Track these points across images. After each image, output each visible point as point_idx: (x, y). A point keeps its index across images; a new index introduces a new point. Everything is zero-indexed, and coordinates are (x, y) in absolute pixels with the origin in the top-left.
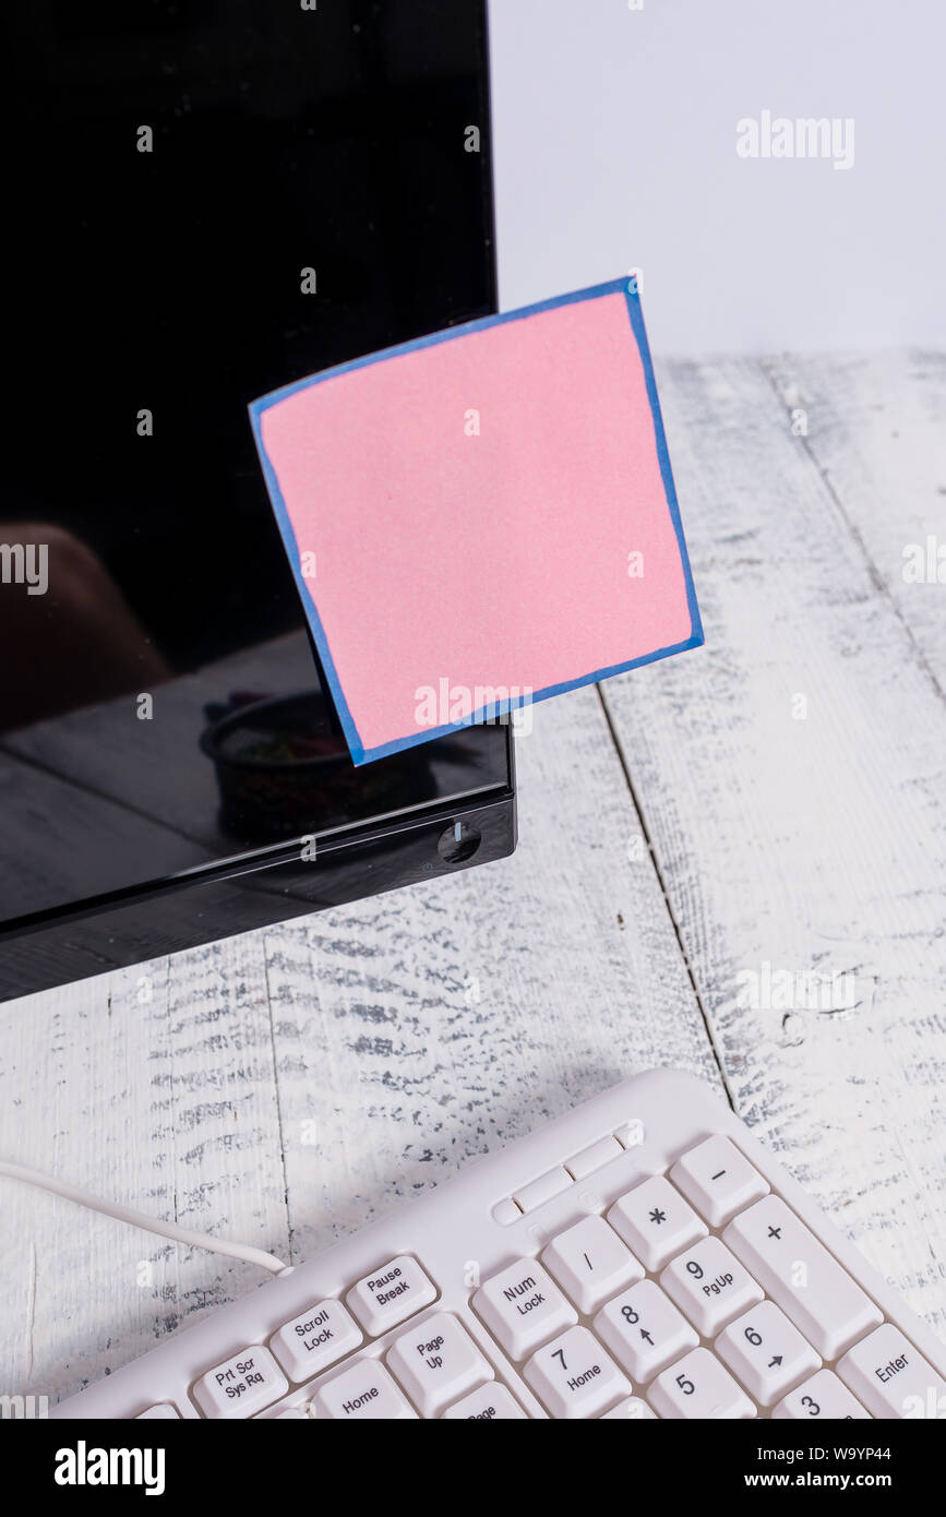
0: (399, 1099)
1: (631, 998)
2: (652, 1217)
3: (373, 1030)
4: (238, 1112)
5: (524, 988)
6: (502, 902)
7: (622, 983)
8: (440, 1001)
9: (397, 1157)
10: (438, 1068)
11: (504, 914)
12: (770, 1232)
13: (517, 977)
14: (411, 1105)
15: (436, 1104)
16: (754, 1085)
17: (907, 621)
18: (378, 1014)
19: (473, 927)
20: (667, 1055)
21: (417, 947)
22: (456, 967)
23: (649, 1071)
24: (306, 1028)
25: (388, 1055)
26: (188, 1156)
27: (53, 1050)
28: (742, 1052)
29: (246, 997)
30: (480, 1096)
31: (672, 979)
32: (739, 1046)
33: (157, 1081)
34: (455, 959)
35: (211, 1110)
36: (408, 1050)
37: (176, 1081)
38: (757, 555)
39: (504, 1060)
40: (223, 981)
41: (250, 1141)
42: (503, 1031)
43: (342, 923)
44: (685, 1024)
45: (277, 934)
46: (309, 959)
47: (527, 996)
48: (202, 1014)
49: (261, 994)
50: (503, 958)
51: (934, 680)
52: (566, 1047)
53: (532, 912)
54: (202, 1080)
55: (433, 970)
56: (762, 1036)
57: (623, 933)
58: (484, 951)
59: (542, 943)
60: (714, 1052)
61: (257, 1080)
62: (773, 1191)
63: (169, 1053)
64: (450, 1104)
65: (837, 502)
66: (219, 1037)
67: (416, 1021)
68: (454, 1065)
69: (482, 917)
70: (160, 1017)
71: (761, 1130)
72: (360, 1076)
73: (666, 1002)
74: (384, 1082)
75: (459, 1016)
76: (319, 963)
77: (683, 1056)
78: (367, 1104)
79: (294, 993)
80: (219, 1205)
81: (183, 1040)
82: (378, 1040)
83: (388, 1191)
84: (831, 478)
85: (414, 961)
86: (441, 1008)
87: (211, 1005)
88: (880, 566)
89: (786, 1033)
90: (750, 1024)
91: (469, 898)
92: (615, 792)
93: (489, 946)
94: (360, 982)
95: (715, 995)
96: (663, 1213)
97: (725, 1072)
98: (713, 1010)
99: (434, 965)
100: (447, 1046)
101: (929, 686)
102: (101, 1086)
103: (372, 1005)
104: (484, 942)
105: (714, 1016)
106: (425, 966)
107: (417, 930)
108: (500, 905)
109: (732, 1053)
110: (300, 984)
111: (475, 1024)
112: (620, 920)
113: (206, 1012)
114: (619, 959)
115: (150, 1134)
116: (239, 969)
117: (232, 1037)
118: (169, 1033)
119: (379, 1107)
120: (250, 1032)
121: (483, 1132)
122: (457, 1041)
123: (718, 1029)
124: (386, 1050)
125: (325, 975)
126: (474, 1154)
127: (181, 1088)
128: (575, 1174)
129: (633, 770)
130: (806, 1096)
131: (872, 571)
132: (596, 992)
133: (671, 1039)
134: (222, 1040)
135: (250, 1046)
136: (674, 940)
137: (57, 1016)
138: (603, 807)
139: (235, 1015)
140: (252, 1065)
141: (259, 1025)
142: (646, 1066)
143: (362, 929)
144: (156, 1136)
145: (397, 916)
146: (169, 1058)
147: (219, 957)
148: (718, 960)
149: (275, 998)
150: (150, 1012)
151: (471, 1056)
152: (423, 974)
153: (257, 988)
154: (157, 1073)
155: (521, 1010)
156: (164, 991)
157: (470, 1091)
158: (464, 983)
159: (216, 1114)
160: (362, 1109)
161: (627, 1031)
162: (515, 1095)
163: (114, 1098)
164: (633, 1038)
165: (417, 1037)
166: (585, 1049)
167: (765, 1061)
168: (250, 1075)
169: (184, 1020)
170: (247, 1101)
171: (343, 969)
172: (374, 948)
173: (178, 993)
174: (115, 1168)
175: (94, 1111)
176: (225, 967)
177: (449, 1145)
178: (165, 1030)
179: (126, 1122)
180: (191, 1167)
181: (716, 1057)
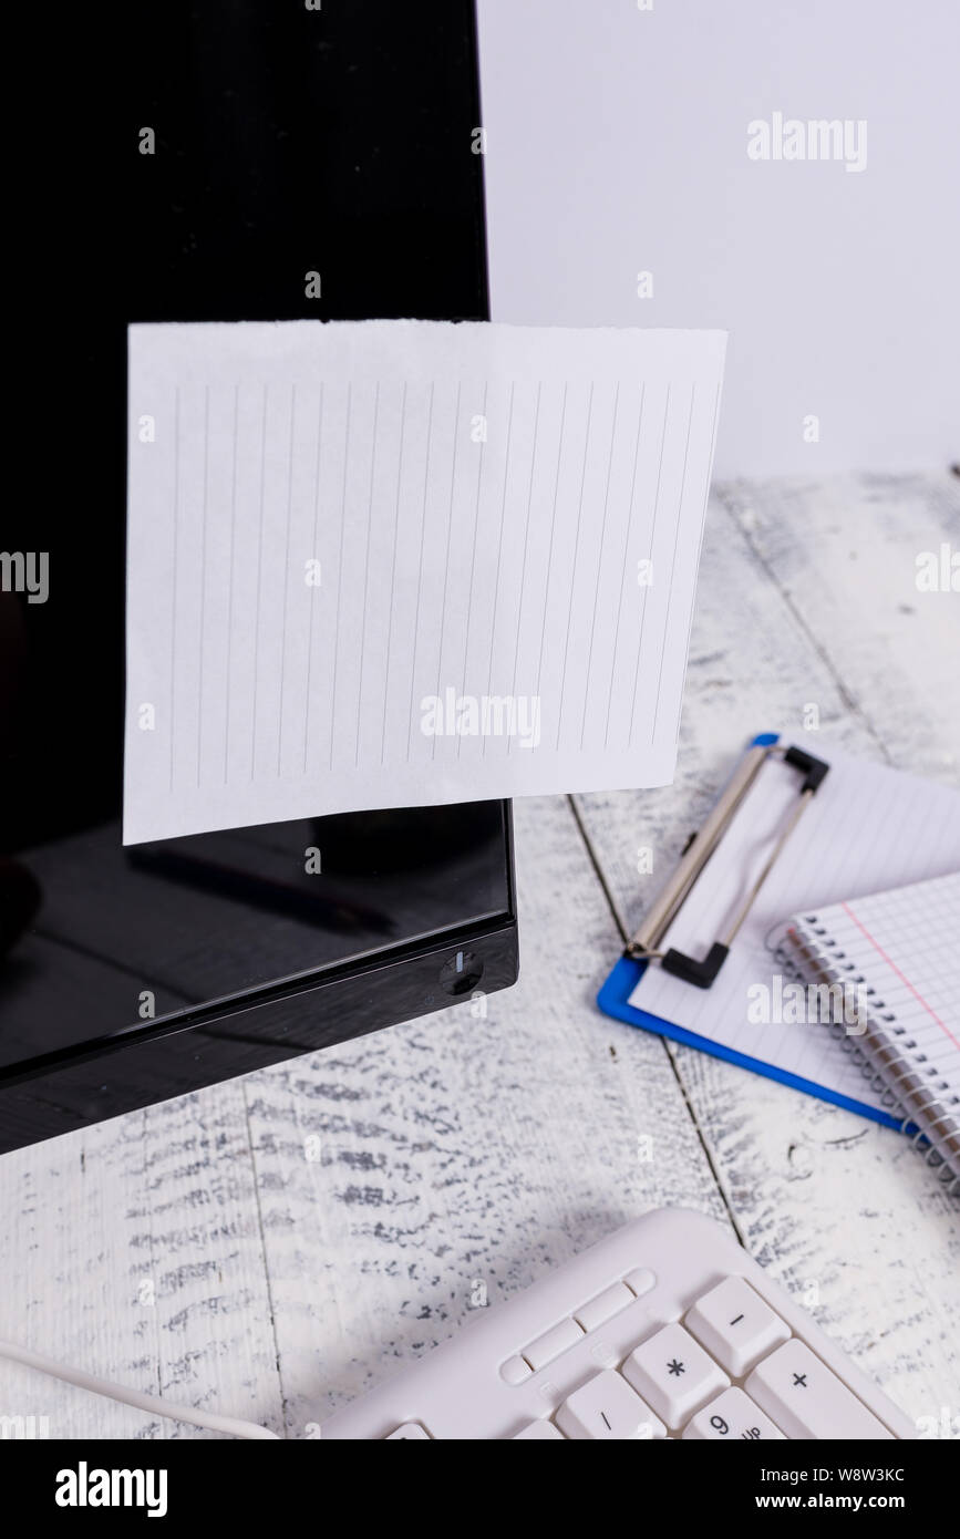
0: (390, 1252)
1: (629, 1134)
2: (670, 1369)
3: (362, 1179)
4: (223, 1273)
5: (518, 1128)
6: (490, 1037)
7: (620, 1119)
9: (393, 1315)
10: (433, 1216)
11: (492, 1051)
12: (795, 1380)
13: (509, 1117)
14: (405, 1257)
15: (431, 1255)
16: (764, 1222)
17: (881, 739)
18: (366, 1161)
19: (461, 1065)
20: (671, 1194)
21: (405, 1088)
22: (446, 1108)
23: (653, 1213)
24: (292, 1179)
25: (378, 1205)
26: (171, 1323)
27: (24, 1212)
28: (749, 1187)
29: (227, 1147)
30: (478, 1245)
31: (671, 1113)
32: (745, 1182)
33: (135, 1242)
34: (446, 1100)
35: (194, 1271)
36: (401, 1197)
37: (156, 1241)
38: (726, 677)
39: (501, 1205)
40: (202, 1131)
41: (237, 1304)
42: (498, 1174)
43: (325, 1066)
44: (687, 1160)
45: (258, 1079)
46: (292, 1104)
48: (182, 1168)
49: (242, 1144)
50: (494, 1097)
52: (565, 1190)
53: (520, 1047)
54: (184, 1239)
55: (422, 1112)
56: (768, 1169)
57: (616, 1066)
58: (473, 1090)
59: (533, 1080)
60: (720, 1189)
61: (242, 1237)
62: (795, 1335)
63: (147, 1210)
64: (448, 1255)
65: (801, 622)
66: (200, 1192)
67: (406, 1167)
68: (449, 1213)
69: (469, 1053)
70: (137, 1173)
71: (775, 1269)
72: (351, 1229)
73: (666, 1138)
74: (377, 1234)
75: (451, 1160)
76: (303, 1109)
77: (688, 1194)
78: (360, 1258)
79: (277, 1141)
80: (206, 1375)
81: (163, 1196)
82: (368, 1189)
83: (386, 1353)
84: (794, 599)
85: (401, 1103)
86: (432, 1153)
87: (190, 1158)
88: (849, 684)
89: (792, 1166)
90: (755, 1157)
92: (599, 921)
93: (479, 1085)
94: (346, 1128)
95: (717, 1128)
96: (681, 1364)
97: (733, 1209)
98: (716, 1143)
99: (423, 1107)
100: (440, 1193)
102: (76, 1250)
103: (360, 1151)
104: (474, 1081)
105: (717, 1150)
106: (413, 1108)
107: (403, 1071)
108: (488, 1041)
109: (740, 1188)
110: (282, 1131)
111: (469, 1168)
112: (613, 1052)
113: (185, 1165)
114: (613, 1093)
115: (130, 1300)
116: (218, 1118)
117: (214, 1191)
118: (147, 1190)
119: (372, 1261)
120: (233, 1185)
121: (483, 1284)
122: (452, 1187)
123: (722, 1164)
124: (376, 1200)
125: (309, 1121)
126: (475, 1309)
127: (162, 1249)
128: (585, 1325)
129: (616, 896)
130: (819, 1231)
131: (842, 689)
132: (593, 1129)
133: (673, 1176)
134: (204, 1197)
135: (234, 1201)
136: (669, 1071)
137: (29, 1175)
138: (588, 935)
139: (216, 1167)
140: (236, 1220)
141: (242, 1177)
142: (651, 1207)
143: (346, 1071)
144: (135, 1301)
145: (382, 1057)
146: (147, 1216)
147: (197, 1106)
148: (718, 1090)
149: (257, 1149)
150: (126, 1168)
151: (466, 1203)
152: (412, 1117)
153: (239, 1137)
154: (135, 1233)
155: (516, 1151)
156: (139, 1145)
157: (468, 1240)
158: (455, 1125)
159: (200, 1275)
160: (354, 1264)
161: (628, 1170)
162: (514, 1242)
163: (90, 1261)
164: (635, 1176)
165: (408, 1185)
166: (584, 1190)
167: (774, 1196)
168: (234, 1231)
169: (163, 1175)
170: (232, 1260)
171: (327, 1114)
172: (359, 1091)
173: (155, 1145)
174: (93, 1338)
175: (69, 1277)
176: (204, 1116)
177: (448, 1299)
178: (142, 1187)
179: (104, 1288)
180: (174, 1334)
181: (722, 1195)
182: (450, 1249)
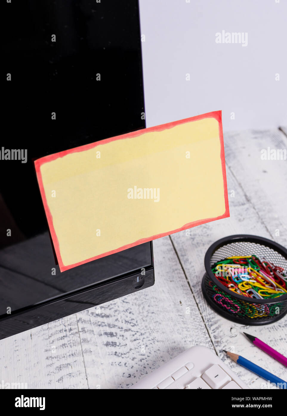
0: (119, 359)
1: (186, 325)
3: (111, 339)
4: (72, 366)
5: (154, 324)
6: (145, 299)
7: (183, 321)
8: (130, 330)
9: (121, 377)
10: (131, 349)
11: (146, 303)
13: (151, 321)
14: (123, 361)
15: (131, 360)
17: (257, 210)
18: (111, 334)
19: (137, 307)
20: (198, 342)
21: (122, 314)
22: (134, 319)
23: (192, 347)
24: (91, 340)
25: (115, 347)
26: (59, 380)
27: (15, 351)
28: (219, 340)
29: (72, 332)
30: (144, 357)
31: (197, 319)
32: (218, 338)
33: (47, 358)
34: (133, 317)
35: (64, 366)
36: (121, 345)
37: (53, 358)
39: (150, 346)
40: (64, 327)
41: (77, 375)
42: (149, 337)
44: (202, 332)
46: (90, 319)
47: (155, 327)
48: (59, 337)
49: (76, 331)
50: (147, 316)
51: (266, 227)
52: (168, 341)
53: (154, 302)
54: (61, 357)
55: (127, 320)
56: (225, 334)
57: (182, 306)
58: (141, 314)
59: (158, 311)
60: (211, 340)
61: (77, 356)
62: (232, 380)
63: (50, 350)
64: (135, 360)
65: (234, 176)
66: (65, 344)
67: (123, 336)
68: (135, 348)
69: (140, 304)
70: (47, 339)
71: (227, 362)
72: (108, 353)
73: (196, 326)
74: (115, 355)
75: (136, 334)
76: (93, 320)
77: (202, 342)
78: (111, 361)
79: (86, 330)
81: (54, 345)
82: (112, 342)
83: (119, 387)
84: (232, 169)
85: (121, 318)
86: (130, 332)
87: (61, 335)
88: (248, 194)
89: (231, 333)
90: (221, 331)
91: (136, 299)
92: (176, 265)
93: (143, 313)
94: (105, 325)
95: (210, 323)
97: (215, 346)
98: (210, 328)
99: (127, 319)
100: (133, 343)
101: (265, 229)
102: (30, 361)
103: (110, 332)
104: (141, 311)
105: (210, 329)
106: (125, 319)
107: (121, 309)
108: (145, 300)
109: (217, 340)
110: (88, 327)
111: (141, 336)
112: (181, 303)
113: (60, 337)
114: (181, 314)
115: (47, 374)
116: (69, 323)
117: (69, 344)
118: (50, 344)
119: (114, 362)
120: (74, 342)
121: (145, 368)
122: (136, 341)
123: (212, 333)
124: (115, 345)
125: (95, 324)
126: (143, 374)
127: (55, 360)
128: (175, 379)
129: (181, 258)
130: (239, 351)
131: (246, 196)
132: (175, 324)
133: (198, 337)
134: (66, 345)
135: (74, 346)
136: (197, 308)
137: (16, 340)
138: (173, 269)
139: (69, 337)
140: (75, 352)
141: (77, 340)
142: (192, 346)
143: (105, 309)
144: (48, 375)
145: (114, 305)
146: (50, 351)
148: (210, 313)
149: (81, 332)
150: (44, 338)
151: (140, 345)
152: (124, 322)
153: (75, 329)
154: (47, 356)
155: (154, 331)
156: (47, 331)
157: (141, 356)
158: (136, 324)
159: (66, 367)
160: (109, 363)
161: (185, 335)
162: (154, 356)
163: (35, 364)
164: (187, 337)
165: (124, 341)
166: (173, 341)
167: (226, 342)
168: (75, 355)
169: (54, 339)
170: (75, 362)
171: (100, 322)
172: (109, 315)
173: (51, 332)
174: (37, 385)
175: (29, 368)
176: (65, 323)
177: (136, 372)
178: (48, 343)
179: (39, 371)
180: (59, 383)
181: (212, 342)
182: (136, 358)
